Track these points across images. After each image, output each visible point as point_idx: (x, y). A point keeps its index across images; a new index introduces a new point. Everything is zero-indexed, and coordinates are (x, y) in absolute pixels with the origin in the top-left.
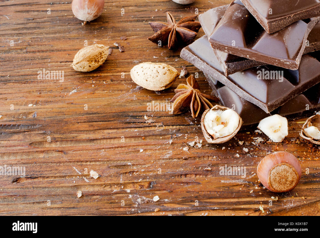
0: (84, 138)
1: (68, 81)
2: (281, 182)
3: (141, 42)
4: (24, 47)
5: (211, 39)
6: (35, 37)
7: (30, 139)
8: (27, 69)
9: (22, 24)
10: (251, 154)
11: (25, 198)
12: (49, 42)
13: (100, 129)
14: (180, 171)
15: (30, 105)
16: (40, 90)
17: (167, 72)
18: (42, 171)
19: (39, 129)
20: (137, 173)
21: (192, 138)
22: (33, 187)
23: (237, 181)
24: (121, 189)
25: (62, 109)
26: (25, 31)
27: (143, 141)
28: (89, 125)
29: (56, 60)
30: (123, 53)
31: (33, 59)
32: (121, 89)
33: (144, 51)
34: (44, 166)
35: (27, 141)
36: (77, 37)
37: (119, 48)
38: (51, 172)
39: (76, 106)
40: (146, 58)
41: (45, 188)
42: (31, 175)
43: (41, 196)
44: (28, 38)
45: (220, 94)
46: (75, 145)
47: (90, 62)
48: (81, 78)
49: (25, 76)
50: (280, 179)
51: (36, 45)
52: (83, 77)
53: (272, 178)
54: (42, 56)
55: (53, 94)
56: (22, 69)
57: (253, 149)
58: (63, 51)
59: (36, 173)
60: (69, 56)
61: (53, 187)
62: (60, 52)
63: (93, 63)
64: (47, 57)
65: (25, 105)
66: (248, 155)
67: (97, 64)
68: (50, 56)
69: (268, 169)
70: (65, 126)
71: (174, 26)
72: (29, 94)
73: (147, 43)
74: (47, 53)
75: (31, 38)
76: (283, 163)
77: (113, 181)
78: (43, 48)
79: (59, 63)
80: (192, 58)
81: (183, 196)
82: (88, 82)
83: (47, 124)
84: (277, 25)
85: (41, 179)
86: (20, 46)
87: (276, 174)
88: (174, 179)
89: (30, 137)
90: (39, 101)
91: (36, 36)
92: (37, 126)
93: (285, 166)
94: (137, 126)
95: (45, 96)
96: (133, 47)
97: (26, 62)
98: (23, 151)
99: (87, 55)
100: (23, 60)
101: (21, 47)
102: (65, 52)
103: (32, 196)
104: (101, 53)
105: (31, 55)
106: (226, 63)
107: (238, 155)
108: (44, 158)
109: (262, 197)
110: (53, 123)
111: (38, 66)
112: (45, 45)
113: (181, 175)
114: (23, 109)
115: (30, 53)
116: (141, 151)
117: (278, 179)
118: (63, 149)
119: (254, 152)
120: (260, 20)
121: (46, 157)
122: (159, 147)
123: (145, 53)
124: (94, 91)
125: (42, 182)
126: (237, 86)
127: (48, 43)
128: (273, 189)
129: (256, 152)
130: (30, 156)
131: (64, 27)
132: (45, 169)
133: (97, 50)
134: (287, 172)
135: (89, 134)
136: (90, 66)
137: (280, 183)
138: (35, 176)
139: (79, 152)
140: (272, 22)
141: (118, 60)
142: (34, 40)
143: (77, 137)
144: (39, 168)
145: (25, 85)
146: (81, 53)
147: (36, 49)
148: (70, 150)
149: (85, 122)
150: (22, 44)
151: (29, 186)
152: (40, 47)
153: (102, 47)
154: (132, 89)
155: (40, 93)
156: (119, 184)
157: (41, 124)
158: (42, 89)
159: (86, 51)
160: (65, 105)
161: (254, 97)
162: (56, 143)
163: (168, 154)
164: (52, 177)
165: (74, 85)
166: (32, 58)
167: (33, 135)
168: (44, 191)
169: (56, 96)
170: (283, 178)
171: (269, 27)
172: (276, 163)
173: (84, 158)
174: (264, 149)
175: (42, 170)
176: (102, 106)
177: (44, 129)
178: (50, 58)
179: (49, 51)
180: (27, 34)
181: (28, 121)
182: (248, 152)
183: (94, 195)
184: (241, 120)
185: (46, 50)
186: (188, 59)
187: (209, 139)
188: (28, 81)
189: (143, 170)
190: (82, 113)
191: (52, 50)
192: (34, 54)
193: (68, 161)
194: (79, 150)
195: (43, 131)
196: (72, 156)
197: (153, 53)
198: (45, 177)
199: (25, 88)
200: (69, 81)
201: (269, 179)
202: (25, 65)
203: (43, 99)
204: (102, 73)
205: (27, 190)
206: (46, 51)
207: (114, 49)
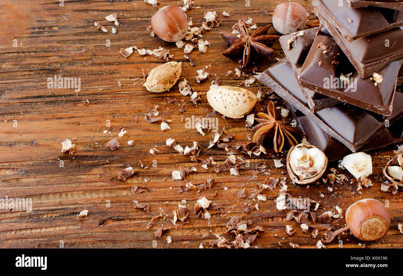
0: (166, 173)
1: (140, 102)
2: (371, 233)
3: (212, 53)
4: (89, 57)
5: (300, 77)
6: (99, 45)
7: (110, 173)
8: (96, 86)
9: (83, 27)
10: (336, 193)
11: (115, 243)
12: (115, 51)
13: (181, 162)
14: (267, 213)
15: (105, 132)
16: (113, 113)
17: (248, 99)
18: (128, 212)
19: (119, 161)
20: (224, 215)
21: (275, 174)
22: (122, 231)
23: (324, 225)
24: (210, 233)
25: (139, 137)
26: (86, 37)
27: (225, 177)
28: (169, 157)
29: (125, 75)
30: (194, 67)
31: (100, 73)
32: (197, 113)
33: (216, 65)
34: (130, 206)
35: (108, 176)
36: (144, 46)
37: (190, 61)
38: (137, 213)
39: (153, 133)
40: (219, 74)
41: (134, 231)
42: (118, 217)
43: (131, 241)
44: (91, 46)
45: (301, 123)
46: (157, 181)
47: (165, 84)
48: (154, 99)
49: (95, 95)
50: (370, 231)
51: (101, 55)
52: (156, 98)
53: (362, 230)
54: (110, 70)
55: (127, 118)
56: (90, 86)
57: (337, 188)
58: (131, 64)
59: (122, 214)
60: (138, 70)
61: (141, 231)
62: (128, 65)
63: (168, 85)
64: (115, 71)
65: (99, 132)
66: (333, 195)
67: (171, 85)
68: (118, 69)
69: (359, 221)
70: (145, 158)
71: (248, 39)
72: (102, 117)
73: (218, 55)
74: (114, 66)
75: (95, 47)
76: (375, 216)
77: (201, 225)
78: (110, 60)
79: (128, 79)
80: (273, 84)
81: (272, 242)
82: (161, 103)
83: (126, 155)
84: (373, 70)
85: (128, 222)
86: (85, 56)
87: (367, 226)
88: (262, 223)
89: (110, 171)
90: (114, 126)
91: (100, 43)
92: (116, 158)
93: (376, 218)
94: (218, 159)
95: (119, 121)
96: (204, 60)
97: (94, 77)
98: (105, 188)
99: (163, 77)
100: (89, 75)
101: (86, 58)
102: (134, 65)
103: (122, 241)
104: (175, 73)
105: (98, 68)
106: (313, 100)
107: (322, 196)
108: (127, 196)
109: (350, 243)
110: (132, 155)
111: (107, 82)
112: (111, 55)
113: (268, 218)
114: (98, 137)
115: (96, 65)
116: (226, 189)
117: (368, 230)
118: (146, 186)
119: (338, 191)
120: (354, 62)
121: (129, 195)
122: (244, 184)
123: (217, 68)
124: (170, 115)
125: (129, 225)
126: (321, 121)
127: (114, 53)
128: (362, 239)
129: (340, 191)
130: (113, 194)
131: (128, 32)
132: (131, 210)
133: (171, 71)
134: (378, 224)
135: (171, 168)
136: (165, 88)
137: (369, 234)
138: (121, 218)
139: (163, 189)
140: (368, 67)
141: (191, 76)
142: (99, 48)
143: (159, 171)
144: (124, 209)
145: (96, 106)
146: (156, 74)
147: (102, 60)
148: (153, 187)
149: (164, 153)
150: (86, 53)
151: (117, 229)
152: (106, 58)
153: (175, 66)
154: (208, 113)
155: (114, 117)
156: (207, 228)
157: (120, 156)
158: (115, 112)
159: (161, 72)
160: (142, 132)
161: (340, 135)
162: (138, 178)
163: (253, 193)
164: (139, 219)
165: (148, 107)
166: (98, 72)
167: (113, 168)
168: (133, 235)
169: (131, 121)
170: (373, 230)
171: (365, 72)
172: (368, 216)
173: (169, 196)
174: (348, 188)
175: (127, 210)
176: (180, 134)
177: (124, 162)
178: (118, 73)
179: (116, 63)
180: (90, 41)
181: (105, 152)
182: (333, 192)
183: (183, 240)
184: (327, 159)
185: (113, 62)
186: (268, 84)
187: (295, 179)
188: (99, 102)
189: (229, 212)
190: (160, 142)
191: (120, 62)
192: (101, 67)
193: (153, 200)
194: (163, 188)
195: (123, 164)
196: (156, 195)
197: (226, 68)
198: (131, 219)
199: (96, 110)
200: (142, 102)
201: (360, 231)
202: (93, 81)
203: (118, 125)
204: (175, 93)
205: (116, 234)
206: (113, 64)
207: (185, 63)
